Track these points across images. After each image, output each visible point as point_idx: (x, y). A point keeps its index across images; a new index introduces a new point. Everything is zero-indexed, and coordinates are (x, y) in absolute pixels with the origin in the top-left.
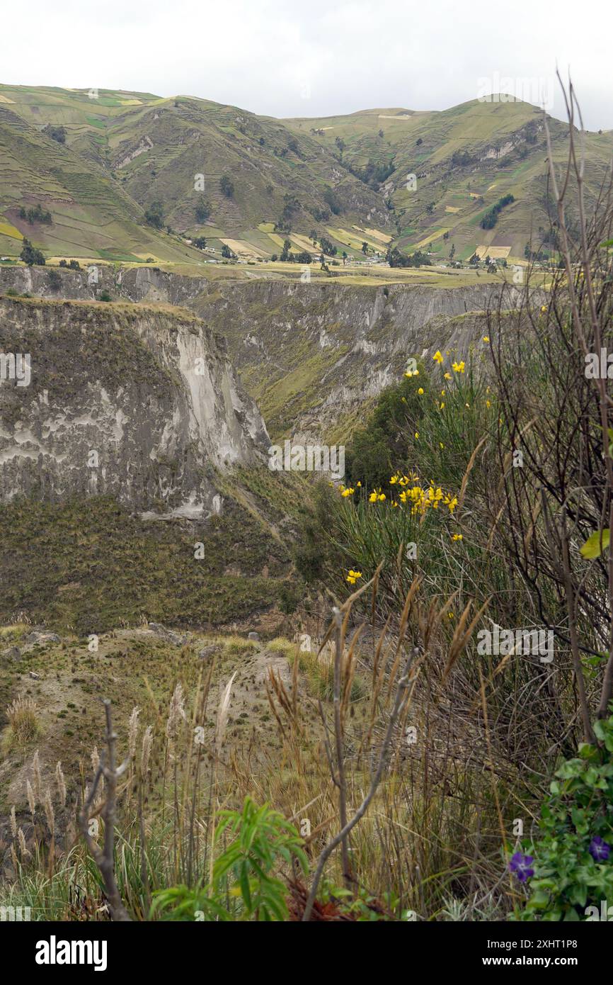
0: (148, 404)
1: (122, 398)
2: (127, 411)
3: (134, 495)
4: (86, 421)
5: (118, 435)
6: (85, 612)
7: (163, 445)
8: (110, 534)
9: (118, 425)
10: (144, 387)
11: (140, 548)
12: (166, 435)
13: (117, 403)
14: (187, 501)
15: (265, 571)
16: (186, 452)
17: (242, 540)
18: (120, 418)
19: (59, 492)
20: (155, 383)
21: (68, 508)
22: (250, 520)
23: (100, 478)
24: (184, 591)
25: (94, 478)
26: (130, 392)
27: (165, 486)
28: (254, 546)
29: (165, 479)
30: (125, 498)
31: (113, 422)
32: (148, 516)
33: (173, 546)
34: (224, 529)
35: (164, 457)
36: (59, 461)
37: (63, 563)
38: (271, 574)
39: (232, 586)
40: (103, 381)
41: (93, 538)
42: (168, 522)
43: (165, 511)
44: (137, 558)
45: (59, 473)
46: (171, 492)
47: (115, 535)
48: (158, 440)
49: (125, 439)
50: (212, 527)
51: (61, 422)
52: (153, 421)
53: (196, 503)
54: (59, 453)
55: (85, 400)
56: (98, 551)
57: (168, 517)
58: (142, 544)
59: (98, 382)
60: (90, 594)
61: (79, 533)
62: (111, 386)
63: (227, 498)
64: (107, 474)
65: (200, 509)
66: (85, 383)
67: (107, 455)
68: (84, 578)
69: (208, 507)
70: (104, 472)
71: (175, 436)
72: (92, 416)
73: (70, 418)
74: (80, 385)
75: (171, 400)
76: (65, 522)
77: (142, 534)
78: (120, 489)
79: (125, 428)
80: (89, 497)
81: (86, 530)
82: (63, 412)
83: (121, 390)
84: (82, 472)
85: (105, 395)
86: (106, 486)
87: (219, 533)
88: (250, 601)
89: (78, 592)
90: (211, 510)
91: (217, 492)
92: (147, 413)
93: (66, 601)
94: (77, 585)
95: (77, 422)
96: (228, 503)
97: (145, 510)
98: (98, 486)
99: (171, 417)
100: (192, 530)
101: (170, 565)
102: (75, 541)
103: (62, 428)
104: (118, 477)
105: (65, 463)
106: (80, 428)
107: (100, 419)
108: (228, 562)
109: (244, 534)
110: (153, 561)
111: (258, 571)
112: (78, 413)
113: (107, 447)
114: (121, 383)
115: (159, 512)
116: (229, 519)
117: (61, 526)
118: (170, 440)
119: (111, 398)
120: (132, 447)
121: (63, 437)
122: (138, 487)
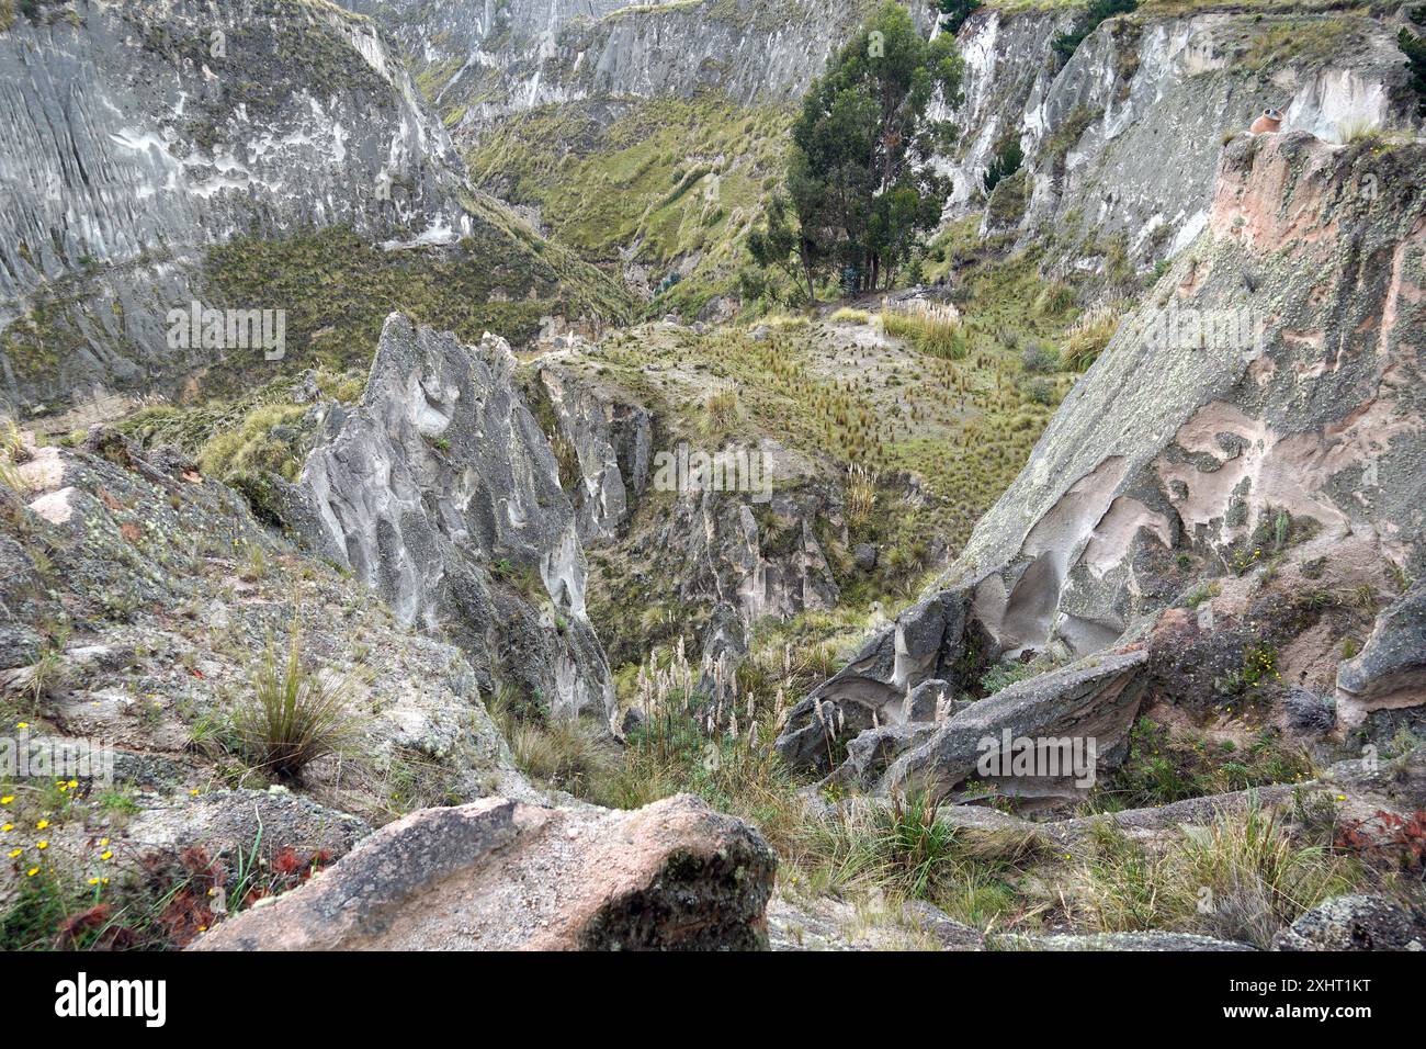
0: (369, 115)
1: (337, 108)
2: (345, 125)
3: (371, 224)
4: (298, 139)
5: (339, 154)
6: (349, 357)
7: (393, 162)
8: (353, 269)
9: (338, 142)
10: (360, 94)
11: (390, 281)
12: (395, 150)
13: (332, 115)
14: (432, 225)
15: (533, 292)
16: (422, 168)
17: (502, 262)
18: (339, 133)
19: (283, 227)
20: (373, 89)
21: (298, 244)
22: (508, 240)
23: (327, 207)
24: (449, 323)
25: (320, 207)
26: (345, 101)
27: (404, 209)
28: (517, 267)
29: (403, 202)
30: (361, 227)
31: (331, 138)
32: (390, 245)
33: (424, 276)
34: (480, 251)
35: (396, 177)
36: (274, 189)
37: (312, 307)
38: (540, 296)
39: (501, 312)
40: (311, 89)
41: (338, 275)
42: (415, 250)
43: (409, 238)
44: (389, 293)
45: (278, 204)
46: (412, 216)
47: (360, 271)
48: (386, 156)
49: (348, 158)
50: (466, 252)
51: (268, 142)
52: (378, 135)
53: (443, 226)
54: (272, 180)
55: (292, 114)
56: (346, 289)
57: (413, 245)
58: (392, 277)
59: (304, 90)
60: (349, 338)
61: (319, 271)
62: (322, 94)
63: (476, 218)
64: (334, 201)
65: (448, 232)
66: (288, 93)
67: (330, 178)
68: (340, 320)
69: (457, 229)
70: (330, 198)
71: (405, 150)
72: (305, 133)
73: (277, 137)
74: (283, 96)
75: (394, 108)
76: (299, 260)
77: (388, 267)
78: (353, 217)
79: (347, 144)
80: (319, 229)
81: (327, 267)
82: (269, 131)
83: (334, 100)
84: (305, 201)
85: (316, 106)
86: (335, 215)
87: (474, 257)
88: (525, 327)
89: (334, 336)
90: (461, 233)
91: (464, 211)
92: (368, 125)
93: (324, 348)
94: (331, 329)
95: (288, 140)
96: (477, 223)
97: (386, 239)
98: (327, 216)
99: (398, 129)
100: (442, 257)
101: (428, 297)
102: (318, 280)
103: (270, 150)
104: (348, 204)
105: (282, 192)
106: (292, 148)
107: (314, 136)
108: (490, 288)
109: (504, 255)
110: (408, 295)
111: (526, 293)
112: (288, 130)
113: (328, 169)
114: (333, 90)
115: (403, 240)
116: (484, 240)
117: (296, 265)
118: (400, 156)
119: (325, 110)
120: (359, 166)
121: (273, 161)
122: (373, 214)
